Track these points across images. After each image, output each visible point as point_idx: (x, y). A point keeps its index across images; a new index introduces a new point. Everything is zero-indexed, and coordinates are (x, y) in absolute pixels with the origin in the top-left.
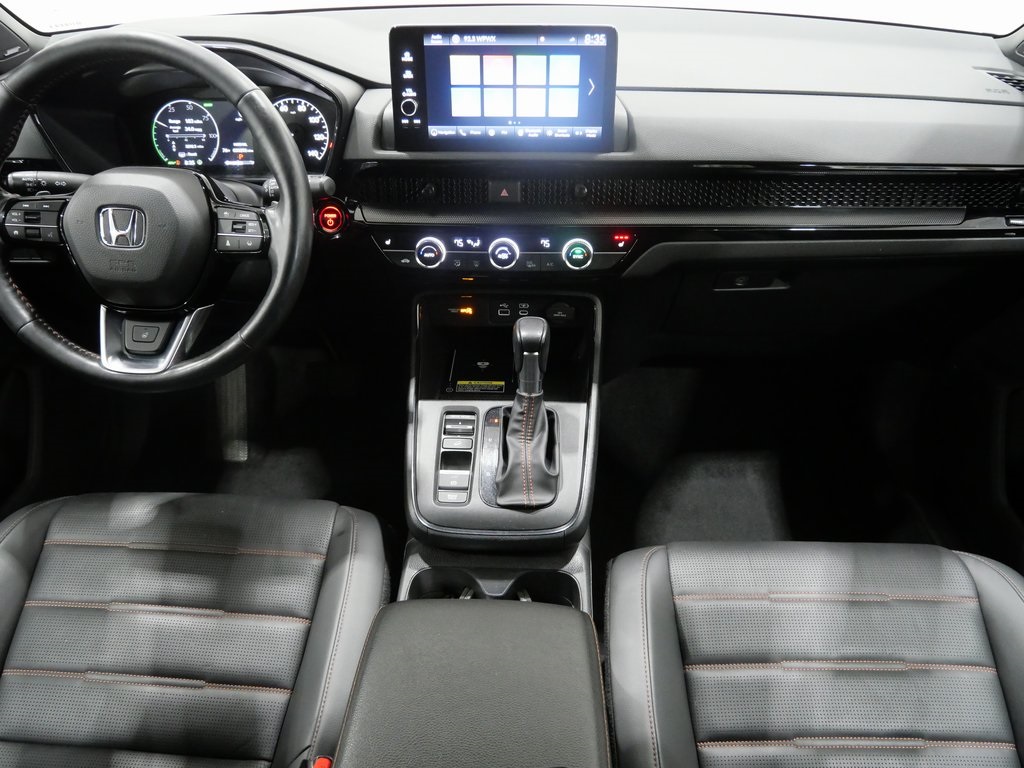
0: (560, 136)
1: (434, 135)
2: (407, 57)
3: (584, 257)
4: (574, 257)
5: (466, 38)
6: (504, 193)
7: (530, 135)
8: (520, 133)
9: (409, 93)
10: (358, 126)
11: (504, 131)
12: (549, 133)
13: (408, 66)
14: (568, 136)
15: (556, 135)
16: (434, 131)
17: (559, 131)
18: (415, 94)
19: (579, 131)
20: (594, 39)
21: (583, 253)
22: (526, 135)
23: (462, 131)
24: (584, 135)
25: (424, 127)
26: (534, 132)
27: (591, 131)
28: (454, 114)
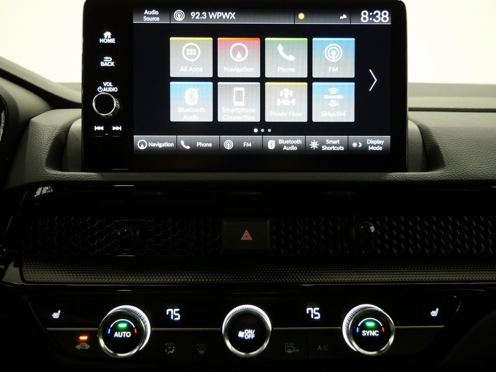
0: (330, 148)
1: (142, 148)
2: (108, 38)
3: (380, 332)
4: (365, 333)
5: (193, 14)
6: (246, 236)
7: (285, 148)
8: (271, 145)
9: (108, 88)
10: (30, 139)
11: (247, 142)
12: (314, 145)
13: (107, 50)
14: (342, 148)
15: (324, 148)
16: (142, 142)
17: (328, 142)
18: (115, 90)
19: (356, 142)
20: (374, 16)
21: (377, 327)
22: (279, 148)
23: (184, 142)
24: (365, 146)
25: (127, 138)
26: (291, 143)
27: (375, 142)
28: (174, 118)
